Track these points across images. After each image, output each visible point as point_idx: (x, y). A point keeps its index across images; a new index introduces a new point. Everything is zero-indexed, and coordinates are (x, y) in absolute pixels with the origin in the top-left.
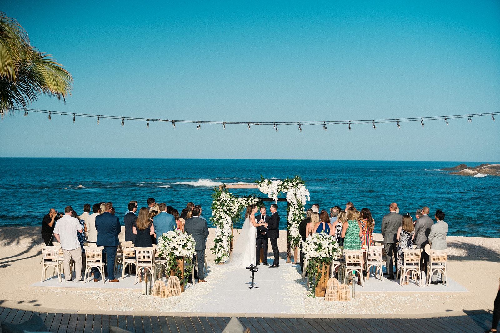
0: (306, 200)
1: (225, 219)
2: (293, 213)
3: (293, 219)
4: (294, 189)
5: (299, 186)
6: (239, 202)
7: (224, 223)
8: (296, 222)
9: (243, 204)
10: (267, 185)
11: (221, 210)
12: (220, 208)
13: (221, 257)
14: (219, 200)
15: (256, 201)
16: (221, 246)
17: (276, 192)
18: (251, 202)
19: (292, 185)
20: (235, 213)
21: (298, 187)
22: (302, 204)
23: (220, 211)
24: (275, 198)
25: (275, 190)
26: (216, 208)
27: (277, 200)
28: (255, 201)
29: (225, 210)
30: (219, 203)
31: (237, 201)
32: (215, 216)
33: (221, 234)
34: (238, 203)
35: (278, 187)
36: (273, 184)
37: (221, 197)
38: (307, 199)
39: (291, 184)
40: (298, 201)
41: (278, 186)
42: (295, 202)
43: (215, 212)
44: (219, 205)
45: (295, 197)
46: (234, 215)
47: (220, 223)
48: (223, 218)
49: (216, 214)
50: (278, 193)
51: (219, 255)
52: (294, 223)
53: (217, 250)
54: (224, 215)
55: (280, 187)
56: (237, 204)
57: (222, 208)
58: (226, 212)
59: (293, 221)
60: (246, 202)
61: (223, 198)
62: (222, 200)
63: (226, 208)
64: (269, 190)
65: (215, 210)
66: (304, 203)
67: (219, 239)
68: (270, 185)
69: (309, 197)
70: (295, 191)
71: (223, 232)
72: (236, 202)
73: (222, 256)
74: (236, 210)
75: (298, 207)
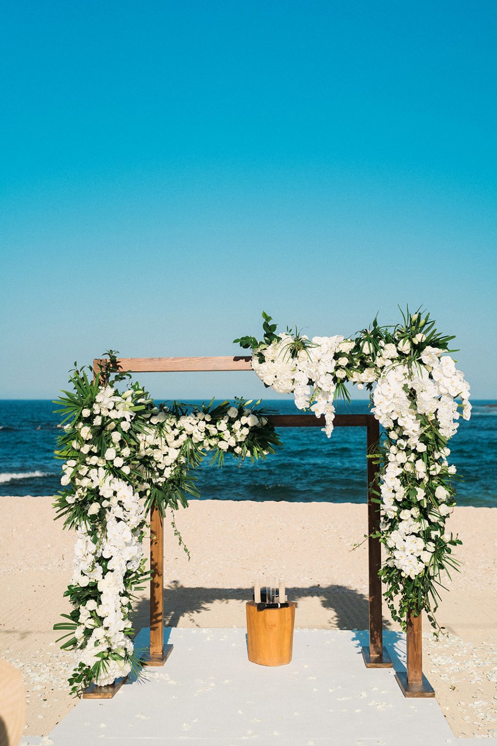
0: (457, 416)
1: (114, 501)
2: (400, 471)
3: (404, 500)
4: (406, 370)
5: (424, 357)
6: (182, 430)
7: (110, 517)
8: (415, 511)
9: (198, 437)
10: (289, 354)
11: (94, 460)
12: (91, 454)
13: (97, 666)
14: (89, 421)
15: (246, 425)
16: (93, 615)
17: (326, 383)
18: (230, 428)
19: (397, 355)
20: (168, 473)
21: (420, 362)
22: (441, 432)
23: (92, 466)
24: (324, 408)
25: (322, 373)
26: (75, 454)
27: (330, 418)
28: (242, 426)
29: (112, 461)
30: (85, 432)
31: (173, 427)
32: (71, 489)
33: (93, 567)
34: (177, 432)
35: (334, 362)
36: (314, 352)
37: (95, 406)
38: (460, 410)
39: (390, 350)
40: (423, 419)
41: (337, 356)
42: (412, 427)
43: (69, 471)
44: (87, 442)
45: (408, 403)
46: (162, 480)
47: (93, 517)
48: (104, 499)
49: (77, 480)
50: (333, 388)
51: (89, 657)
52: (405, 514)
53: (79, 633)
54: (107, 485)
55: (344, 361)
56: (176, 438)
57: (100, 454)
58: (116, 472)
59: (404, 508)
60: (211, 428)
61: (105, 413)
62: (98, 421)
63: (118, 455)
64: (298, 376)
65: (73, 463)
66: (448, 430)
67: (88, 587)
68: (302, 353)
69: (466, 402)
70: (410, 377)
71: (106, 556)
72: (169, 429)
73: (99, 659)
74: (170, 460)
75: (422, 448)
